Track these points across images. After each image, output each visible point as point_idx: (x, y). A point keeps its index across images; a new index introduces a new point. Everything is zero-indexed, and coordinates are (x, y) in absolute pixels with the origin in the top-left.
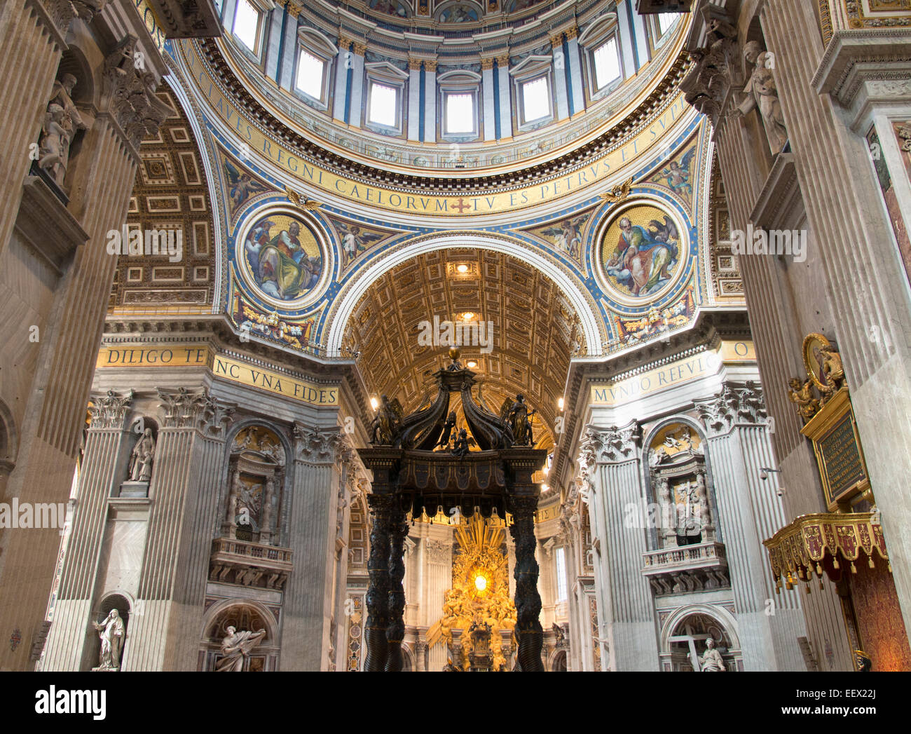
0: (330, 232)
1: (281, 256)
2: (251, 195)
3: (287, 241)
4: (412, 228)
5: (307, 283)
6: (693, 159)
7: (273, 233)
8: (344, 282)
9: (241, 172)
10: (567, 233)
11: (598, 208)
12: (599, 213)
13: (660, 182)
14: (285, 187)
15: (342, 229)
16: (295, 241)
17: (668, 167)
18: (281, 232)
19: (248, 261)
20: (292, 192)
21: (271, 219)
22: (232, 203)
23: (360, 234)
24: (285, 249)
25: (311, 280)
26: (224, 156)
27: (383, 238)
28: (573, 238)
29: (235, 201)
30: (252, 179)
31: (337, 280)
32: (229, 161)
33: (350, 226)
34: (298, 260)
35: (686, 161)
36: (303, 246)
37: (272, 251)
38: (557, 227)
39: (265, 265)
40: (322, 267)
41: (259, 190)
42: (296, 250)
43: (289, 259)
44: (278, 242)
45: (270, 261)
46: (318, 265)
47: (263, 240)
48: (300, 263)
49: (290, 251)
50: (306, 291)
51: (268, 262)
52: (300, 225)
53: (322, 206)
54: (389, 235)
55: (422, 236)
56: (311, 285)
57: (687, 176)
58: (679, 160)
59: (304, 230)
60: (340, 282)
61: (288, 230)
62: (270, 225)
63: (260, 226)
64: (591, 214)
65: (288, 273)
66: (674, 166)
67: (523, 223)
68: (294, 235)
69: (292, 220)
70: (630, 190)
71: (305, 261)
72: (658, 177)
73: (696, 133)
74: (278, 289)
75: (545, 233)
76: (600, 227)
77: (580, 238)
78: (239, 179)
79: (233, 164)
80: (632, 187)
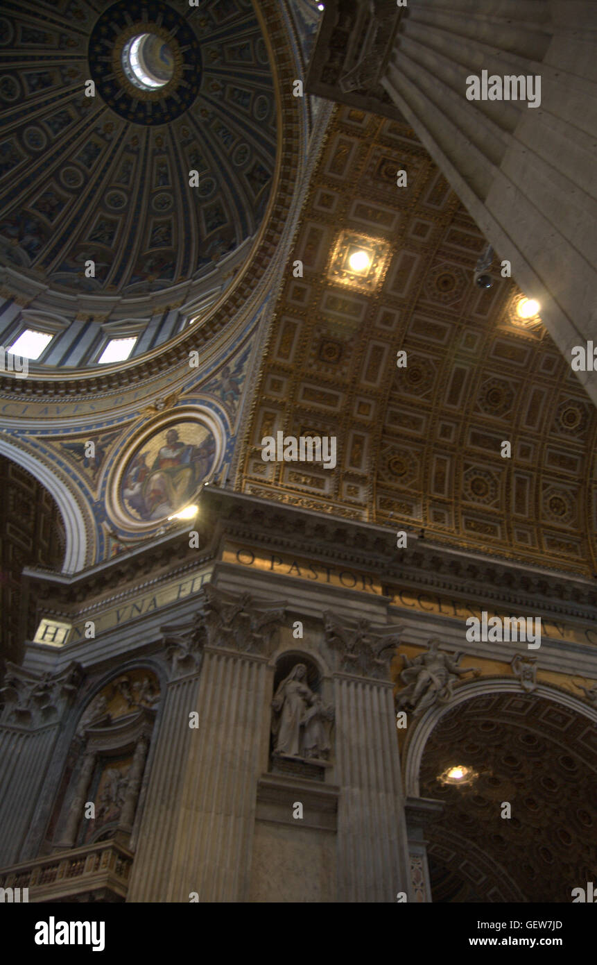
0: (202, 402)
1: (167, 472)
2: (107, 450)
9: (85, 441)
14: (138, 413)
16: (177, 446)
18: (159, 453)
19: (129, 508)
21: (143, 451)
22: (89, 472)
23: (233, 369)
24: (170, 463)
26: (56, 444)
29: (92, 468)
30: (101, 436)
32: (65, 442)
33: (218, 376)
34: (188, 459)
36: (187, 443)
39: (152, 495)
41: (114, 438)
42: (182, 452)
43: (177, 467)
44: (159, 463)
45: (156, 487)
47: (142, 474)
48: (192, 459)
49: (176, 459)
51: (154, 491)
52: (175, 428)
59: (181, 428)
61: (165, 443)
63: (132, 467)
65: (179, 481)
68: (173, 442)
69: (166, 432)
71: (195, 453)
78: (85, 448)
79: (71, 441)
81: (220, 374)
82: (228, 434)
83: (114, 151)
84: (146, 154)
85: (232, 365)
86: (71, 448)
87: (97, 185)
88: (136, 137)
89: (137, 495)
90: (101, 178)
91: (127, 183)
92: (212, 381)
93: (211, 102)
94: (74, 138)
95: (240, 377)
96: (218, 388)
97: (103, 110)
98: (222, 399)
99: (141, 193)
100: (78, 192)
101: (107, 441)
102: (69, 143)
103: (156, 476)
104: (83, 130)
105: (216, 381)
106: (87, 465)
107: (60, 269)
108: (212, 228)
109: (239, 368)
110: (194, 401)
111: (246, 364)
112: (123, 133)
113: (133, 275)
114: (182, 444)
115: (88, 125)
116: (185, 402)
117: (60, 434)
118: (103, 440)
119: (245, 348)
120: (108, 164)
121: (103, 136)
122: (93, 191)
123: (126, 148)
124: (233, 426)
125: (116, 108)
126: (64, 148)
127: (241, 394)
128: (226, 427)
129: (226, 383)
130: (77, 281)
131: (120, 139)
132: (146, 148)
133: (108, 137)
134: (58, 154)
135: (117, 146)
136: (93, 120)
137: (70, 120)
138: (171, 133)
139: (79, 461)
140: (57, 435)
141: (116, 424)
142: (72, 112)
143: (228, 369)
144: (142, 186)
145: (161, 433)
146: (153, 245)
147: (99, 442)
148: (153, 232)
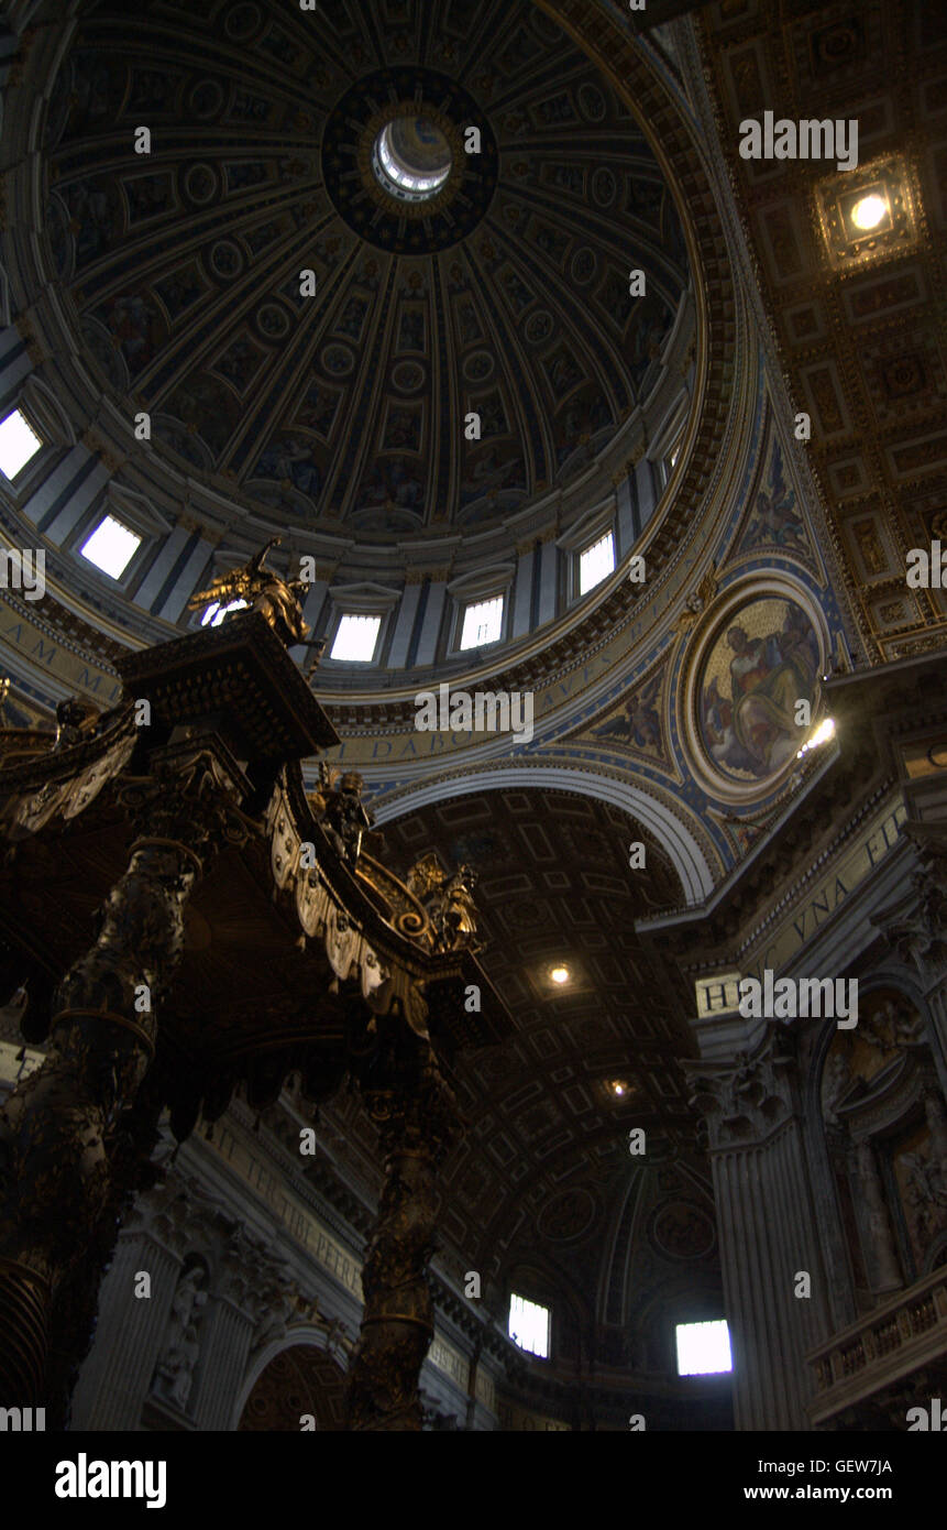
0: (753, 565)
1: (758, 692)
2: (657, 707)
9: (621, 711)
14: (672, 632)
16: (751, 648)
18: (731, 671)
19: (731, 771)
21: (707, 682)
22: (651, 750)
23: (770, 492)
24: (753, 677)
26: (587, 736)
29: (652, 742)
30: (639, 693)
32: (596, 727)
34: (777, 658)
36: (763, 636)
41: (658, 686)
42: (763, 652)
43: (768, 677)
44: (739, 686)
45: (754, 722)
47: (724, 714)
48: (783, 654)
49: (760, 667)
51: (754, 729)
52: (734, 623)
59: (743, 619)
61: (732, 654)
62: (713, 689)
68: (743, 645)
69: (724, 637)
71: (782, 643)
78: (627, 720)
79: (603, 722)
81: (755, 509)
82: (816, 589)
83: (439, 306)
84: (480, 280)
85: (766, 487)
86: (609, 731)
87: (444, 364)
88: (455, 268)
89: (733, 747)
90: (443, 351)
91: (478, 335)
92: (750, 526)
93: (521, 147)
94: (382, 326)
95: (787, 498)
96: (764, 533)
97: (395, 264)
98: (779, 544)
99: (504, 335)
100: (426, 391)
101: (651, 695)
102: (380, 336)
103: (746, 706)
104: (386, 306)
105: (756, 524)
106: (641, 742)
107: (463, 502)
108: (625, 316)
109: (779, 485)
110: (740, 571)
111: (785, 474)
112: (437, 274)
113: (558, 451)
114: (757, 641)
115: (388, 296)
116: (728, 579)
117: (585, 720)
118: (645, 697)
119: (770, 451)
120: (441, 328)
121: (414, 297)
122: (444, 376)
123: (452, 291)
124: (816, 573)
125: (410, 250)
126: (377, 348)
127: (802, 520)
128: (808, 581)
129: (771, 518)
130: (491, 505)
131: (437, 285)
132: (476, 271)
133: (420, 292)
134: (375, 359)
135: (439, 295)
136: (390, 286)
137: (363, 306)
138: (495, 228)
139: (628, 742)
140: (581, 723)
141: (650, 665)
142: (359, 294)
143: (763, 496)
144: (500, 325)
145: (719, 643)
146: (560, 393)
147: (640, 701)
148: (550, 375)
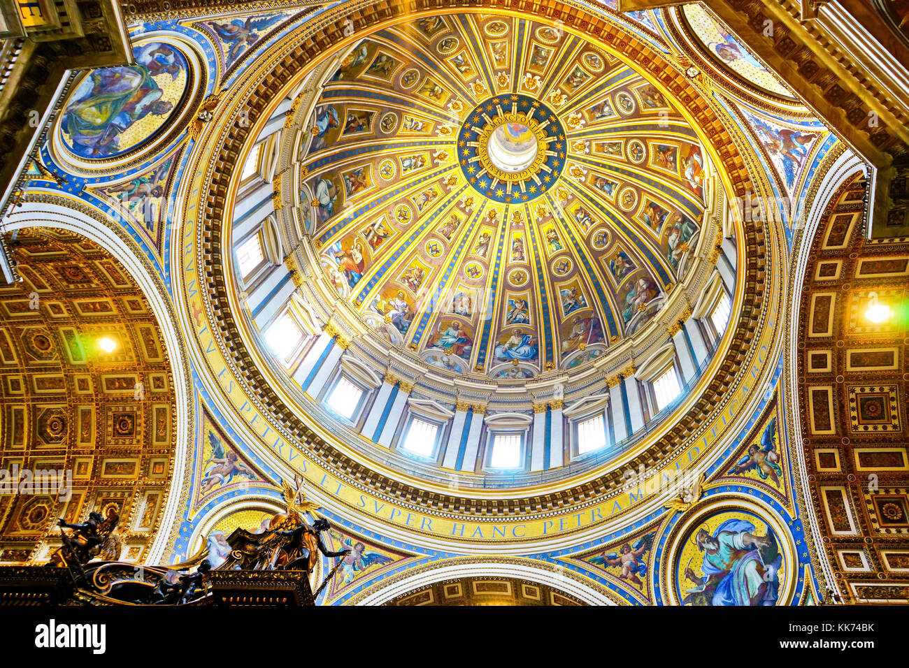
1: (127, 96)
3: (146, 101)
4: (168, 266)
5: (80, 142)
6: (380, 565)
7: (162, 79)
8: (86, 197)
10: (223, 463)
11: (269, 486)
12: (265, 490)
13: (334, 541)
15: (159, 174)
16: (146, 110)
17: (354, 542)
18: (161, 90)
20: (218, 101)
21: (183, 75)
24: (136, 100)
25: (86, 147)
27: (149, 232)
28: (221, 473)
31: (88, 185)
33: (163, 183)
34: (117, 121)
35: (371, 559)
36: (137, 123)
37: (136, 81)
38: (226, 448)
39: (118, 75)
40: (106, 158)
42: (131, 116)
43: (121, 107)
44: (148, 88)
45: (122, 81)
46: (106, 151)
47: (156, 67)
48: (112, 125)
49: (132, 108)
50: (71, 144)
51: (122, 77)
52: (166, 116)
53: (193, 141)
54: (155, 239)
55: (162, 281)
56: (78, 150)
57: (360, 568)
58: (369, 550)
60: (86, 191)
61: (163, 99)
63: (177, 60)
64: (258, 481)
65: (100, 111)
66: (359, 547)
67: (212, 405)
68: (156, 108)
69: (174, 104)
70: (307, 512)
71: (115, 130)
72: (338, 536)
73: (407, 555)
74: (79, 102)
75: (212, 437)
76: (251, 500)
77: (225, 484)
80: (312, 512)
83: (518, 65)
84: (487, 74)
87: (521, 35)
88: (502, 83)
93: (442, 143)
96: (153, 178)
97: (541, 96)
99: (475, 44)
104: (553, 77)
112: (516, 82)
114: (141, 116)
115: (550, 81)
120: (519, 55)
125: (529, 100)
126: (565, 58)
131: (517, 77)
132: (488, 78)
134: (568, 53)
135: (517, 71)
136: (548, 85)
138: (470, 100)
144: (476, 48)
145: (178, 99)
